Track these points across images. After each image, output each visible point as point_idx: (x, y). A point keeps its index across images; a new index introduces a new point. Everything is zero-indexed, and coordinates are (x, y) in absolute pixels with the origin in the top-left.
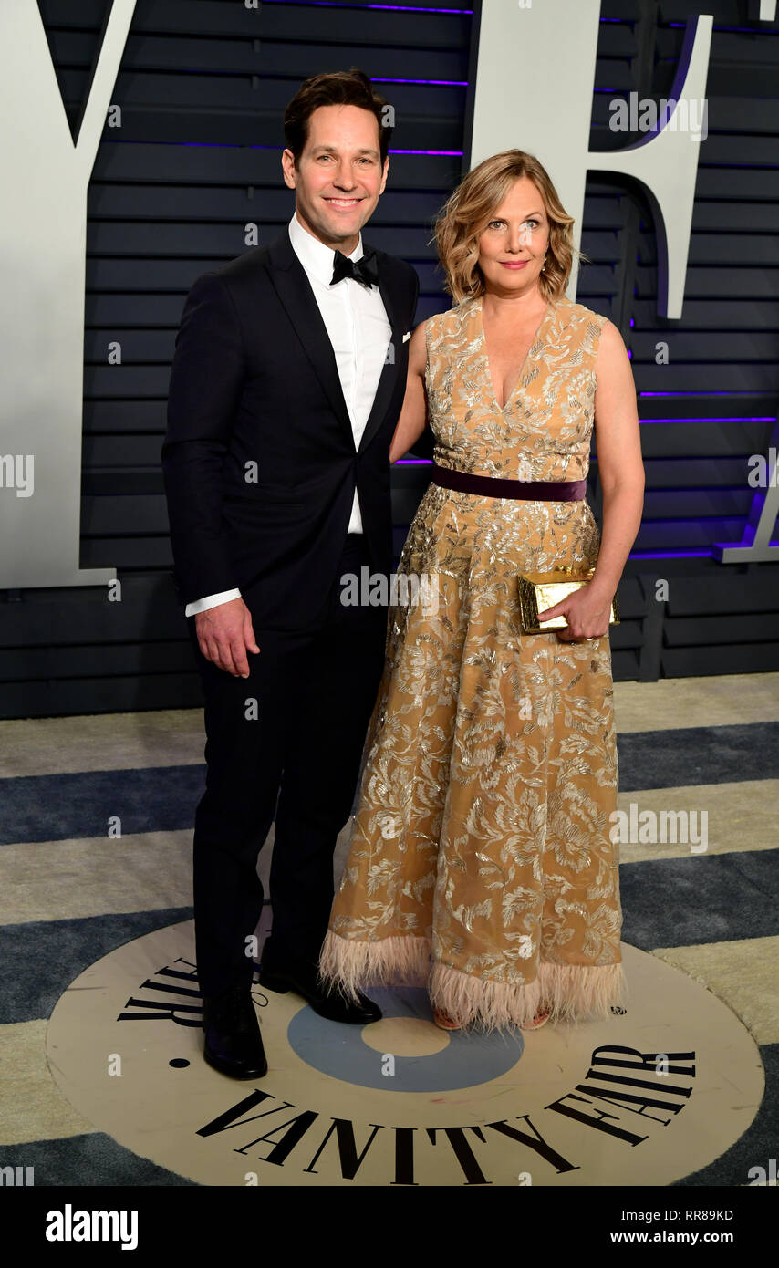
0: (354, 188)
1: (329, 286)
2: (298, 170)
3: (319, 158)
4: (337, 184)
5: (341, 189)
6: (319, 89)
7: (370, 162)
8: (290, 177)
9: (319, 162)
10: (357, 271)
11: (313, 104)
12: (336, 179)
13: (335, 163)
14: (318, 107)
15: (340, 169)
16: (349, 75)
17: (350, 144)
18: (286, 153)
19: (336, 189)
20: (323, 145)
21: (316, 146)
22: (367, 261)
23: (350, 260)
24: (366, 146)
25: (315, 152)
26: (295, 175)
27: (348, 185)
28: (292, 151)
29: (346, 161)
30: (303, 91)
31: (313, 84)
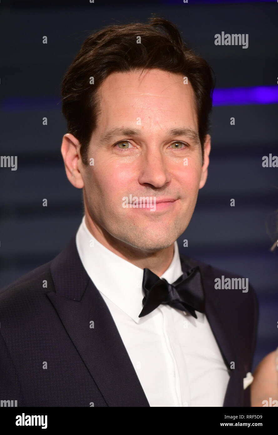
0: (167, 184)
1: (138, 319)
2: (85, 162)
3: (115, 145)
4: (145, 179)
5: (149, 185)
6: (109, 49)
7: (187, 145)
8: (76, 173)
9: (115, 150)
10: (174, 295)
11: (102, 70)
12: (143, 173)
13: (138, 150)
14: (109, 73)
15: (145, 158)
16: (149, 26)
17: (157, 123)
18: (68, 139)
19: (143, 187)
20: (120, 126)
21: (110, 128)
22: (187, 281)
23: (164, 281)
24: (179, 125)
25: (108, 137)
26: (82, 170)
27: (159, 179)
28: (76, 136)
29: (154, 147)
30: (86, 52)
31: (101, 42)
